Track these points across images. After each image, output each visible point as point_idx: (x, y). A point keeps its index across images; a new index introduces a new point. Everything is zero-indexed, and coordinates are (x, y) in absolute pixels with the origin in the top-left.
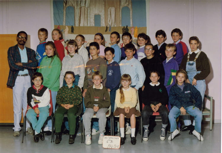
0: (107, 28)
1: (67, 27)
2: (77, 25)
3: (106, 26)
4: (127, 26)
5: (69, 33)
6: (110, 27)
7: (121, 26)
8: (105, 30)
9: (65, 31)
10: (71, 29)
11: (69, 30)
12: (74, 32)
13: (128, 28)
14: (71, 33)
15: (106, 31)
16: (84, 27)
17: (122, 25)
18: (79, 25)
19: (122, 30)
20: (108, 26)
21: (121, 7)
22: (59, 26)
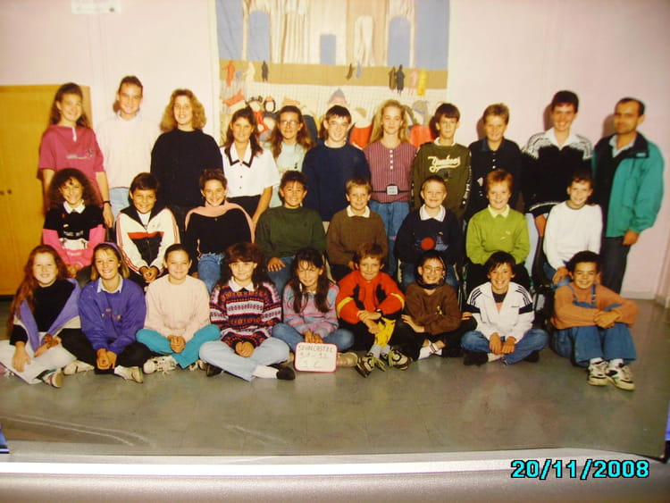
0: (351, 69)
1: (251, 65)
2: (276, 60)
3: (349, 65)
4: (401, 67)
5: (256, 79)
6: (359, 67)
7: (385, 65)
8: (346, 74)
9: (245, 76)
10: (261, 71)
11: (256, 72)
12: (269, 78)
13: (404, 71)
14: (261, 78)
15: (349, 76)
16: (292, 66)
17: (389, 64)
18: (282, 61)
19: (388, 77)
20: (355, 65)
21: (389, 18)
22: (231, 62)
